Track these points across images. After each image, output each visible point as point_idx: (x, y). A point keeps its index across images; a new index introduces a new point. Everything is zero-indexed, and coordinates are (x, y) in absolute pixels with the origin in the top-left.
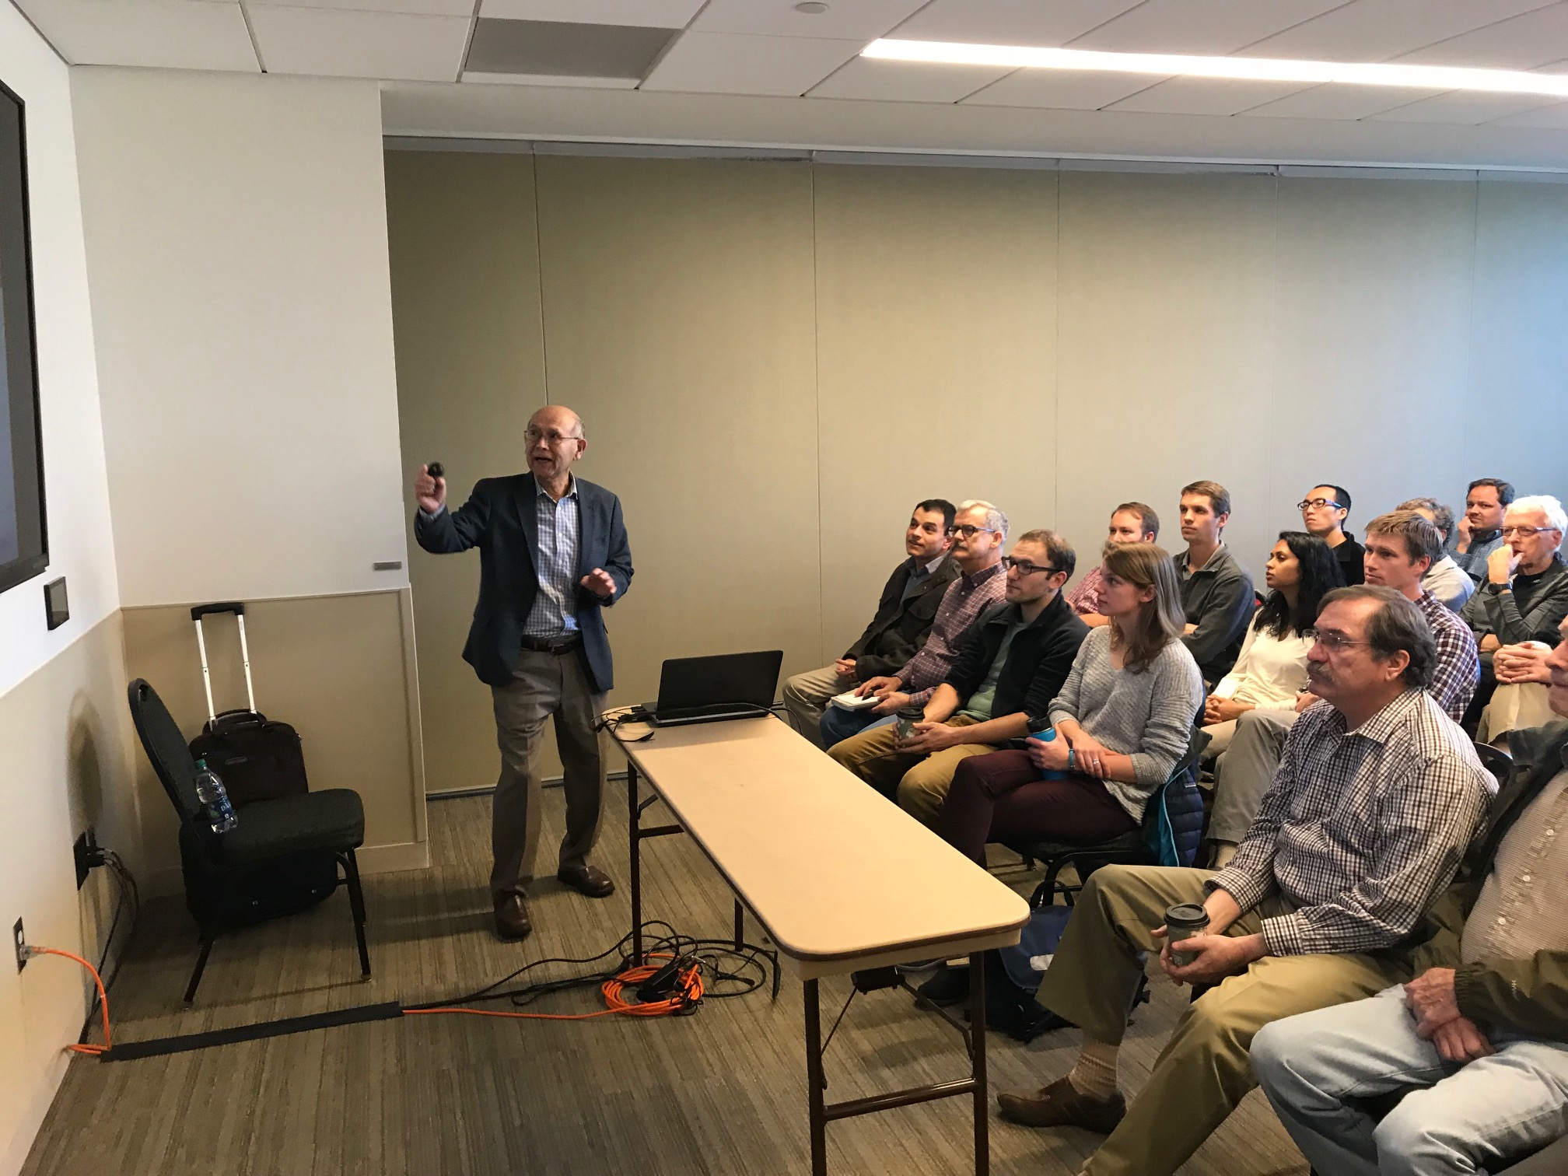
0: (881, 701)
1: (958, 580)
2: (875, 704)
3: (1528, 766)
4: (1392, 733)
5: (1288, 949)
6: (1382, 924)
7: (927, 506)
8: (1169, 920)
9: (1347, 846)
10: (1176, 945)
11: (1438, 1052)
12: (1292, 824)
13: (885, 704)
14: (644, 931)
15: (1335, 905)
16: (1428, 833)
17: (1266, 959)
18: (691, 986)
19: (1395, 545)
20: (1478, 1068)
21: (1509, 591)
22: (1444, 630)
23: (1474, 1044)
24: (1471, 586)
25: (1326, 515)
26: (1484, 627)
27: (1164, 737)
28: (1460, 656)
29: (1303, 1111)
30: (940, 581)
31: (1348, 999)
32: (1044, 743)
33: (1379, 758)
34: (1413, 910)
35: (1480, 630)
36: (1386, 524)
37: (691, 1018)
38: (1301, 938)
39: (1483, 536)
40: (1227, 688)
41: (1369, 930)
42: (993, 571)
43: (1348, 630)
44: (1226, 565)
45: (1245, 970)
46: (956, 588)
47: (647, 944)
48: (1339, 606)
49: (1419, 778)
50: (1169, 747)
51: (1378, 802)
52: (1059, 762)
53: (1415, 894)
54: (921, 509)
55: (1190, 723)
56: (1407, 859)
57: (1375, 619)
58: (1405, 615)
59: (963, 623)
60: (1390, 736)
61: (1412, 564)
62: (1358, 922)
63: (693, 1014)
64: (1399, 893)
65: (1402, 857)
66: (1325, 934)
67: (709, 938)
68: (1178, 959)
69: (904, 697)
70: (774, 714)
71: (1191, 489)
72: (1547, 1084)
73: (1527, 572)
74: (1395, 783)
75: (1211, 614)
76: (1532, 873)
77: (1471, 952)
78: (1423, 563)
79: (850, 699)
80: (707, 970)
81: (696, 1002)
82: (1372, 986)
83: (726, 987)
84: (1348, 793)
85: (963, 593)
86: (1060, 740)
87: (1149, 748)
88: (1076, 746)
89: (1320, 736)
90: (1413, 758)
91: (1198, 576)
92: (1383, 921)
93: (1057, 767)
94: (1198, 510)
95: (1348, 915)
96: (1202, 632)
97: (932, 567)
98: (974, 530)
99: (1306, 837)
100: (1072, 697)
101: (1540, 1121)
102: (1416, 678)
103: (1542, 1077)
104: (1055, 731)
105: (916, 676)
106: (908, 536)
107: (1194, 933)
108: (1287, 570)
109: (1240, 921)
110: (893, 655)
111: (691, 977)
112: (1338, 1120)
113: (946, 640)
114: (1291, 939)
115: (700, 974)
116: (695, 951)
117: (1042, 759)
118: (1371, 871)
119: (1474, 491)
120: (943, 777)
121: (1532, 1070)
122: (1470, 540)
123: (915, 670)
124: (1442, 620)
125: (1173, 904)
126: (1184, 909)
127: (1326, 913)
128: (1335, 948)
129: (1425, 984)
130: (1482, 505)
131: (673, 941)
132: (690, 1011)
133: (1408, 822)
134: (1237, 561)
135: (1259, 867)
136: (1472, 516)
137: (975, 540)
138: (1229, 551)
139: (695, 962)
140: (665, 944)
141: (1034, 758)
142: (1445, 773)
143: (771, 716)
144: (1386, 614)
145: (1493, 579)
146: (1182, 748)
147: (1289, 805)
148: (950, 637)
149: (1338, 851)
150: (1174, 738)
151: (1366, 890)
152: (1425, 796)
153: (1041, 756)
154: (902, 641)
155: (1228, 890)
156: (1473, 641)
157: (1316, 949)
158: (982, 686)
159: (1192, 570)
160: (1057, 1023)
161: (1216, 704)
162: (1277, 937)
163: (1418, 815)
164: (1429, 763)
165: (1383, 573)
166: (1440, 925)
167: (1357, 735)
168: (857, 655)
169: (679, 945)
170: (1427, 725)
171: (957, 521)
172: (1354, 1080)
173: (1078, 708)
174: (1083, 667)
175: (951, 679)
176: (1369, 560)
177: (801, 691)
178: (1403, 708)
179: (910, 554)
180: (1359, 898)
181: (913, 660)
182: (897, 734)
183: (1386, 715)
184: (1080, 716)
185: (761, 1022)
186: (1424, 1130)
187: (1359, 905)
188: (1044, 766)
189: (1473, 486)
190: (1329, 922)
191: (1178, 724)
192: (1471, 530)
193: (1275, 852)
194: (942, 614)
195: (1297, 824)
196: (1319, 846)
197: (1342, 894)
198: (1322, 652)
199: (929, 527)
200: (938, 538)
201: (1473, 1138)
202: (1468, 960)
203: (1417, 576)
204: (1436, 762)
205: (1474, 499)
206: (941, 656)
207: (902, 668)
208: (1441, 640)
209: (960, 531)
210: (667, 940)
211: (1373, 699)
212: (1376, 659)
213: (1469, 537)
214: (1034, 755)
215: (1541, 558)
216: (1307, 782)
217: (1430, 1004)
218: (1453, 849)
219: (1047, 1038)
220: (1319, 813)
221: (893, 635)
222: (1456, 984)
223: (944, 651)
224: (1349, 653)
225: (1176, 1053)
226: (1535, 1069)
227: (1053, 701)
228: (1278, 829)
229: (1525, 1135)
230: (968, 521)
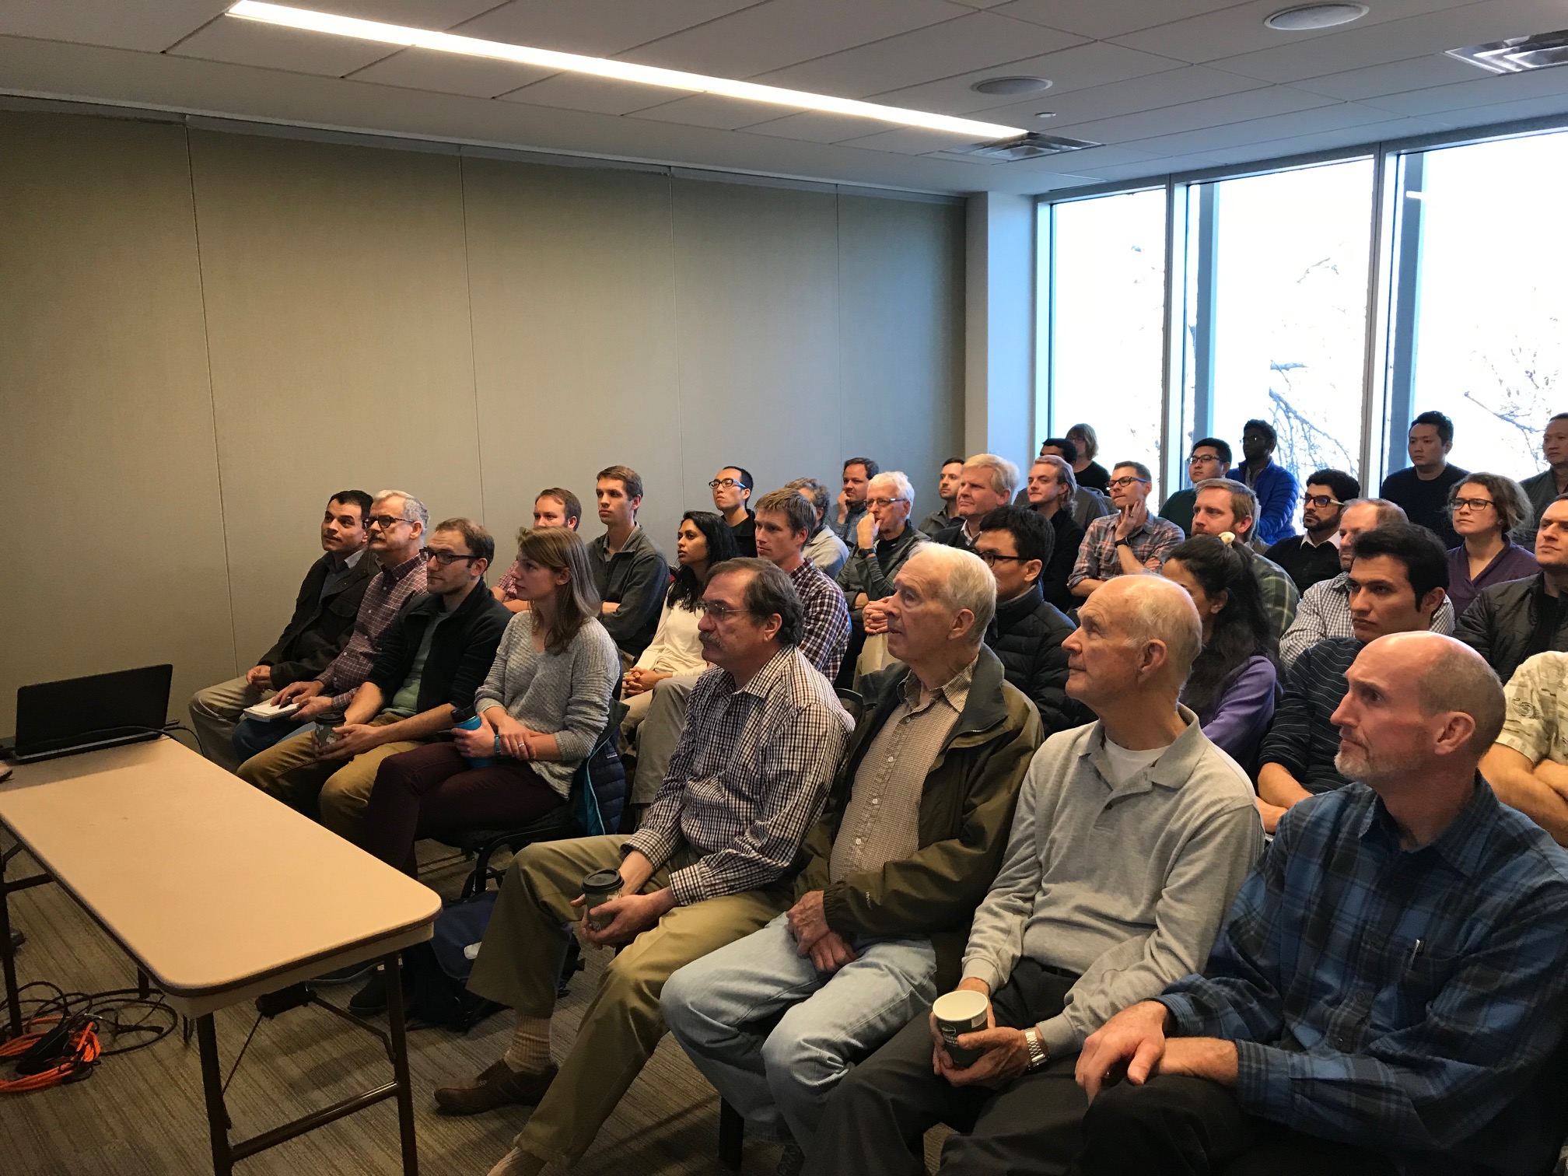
0: (300, 707)
1: (380, 575)
2: (294, 712)
3: (874, 705)
4: (771, 688)
5: (693, 897)
6: (769, 861)
7: (342, 498)
8: (587, 889)
9: (739, 794)
10: (593, 911)
11: (814, 966)
12: (694, 781)
13: (305, 710)
14: (24, 995)
15: (730, 850)
16: (802, 772)
17: (674, 910)
18: (84, 1047)
19: (779, 520)
20: (844, 975)
21: (874, 555)
22: (821, 591)
23: (841, 954)
24: (846, 551)
25: (733, 494)
26: (857, 587)
27: (585, 713)
28: (834, 614)
29: (707, 1045)
30: (362, 575)
31: (744, 934)
32: (469, 732)
33: (762, 712)
34: (793, 844)
35: (854, 590)
36: (771, 501)
37: (86, 1083)
38: (703, 885)
39: (857, 508)
40: (648, 660)
41: (759, 868)
42: (414, 563)
43: (730, 601)
44: (642, 546)
45: (655, 924)
46: (378, 583)
47: (27, 1010)
48: (722, 579)
49: (792, 726)
50: (590, 722)
51: (762, 751)
52: (486, 749)
53: (793, 830)
54: (335, 502)
55: (608, 697)
56: (787, 799)
57: (751, 588)
58: (775, 582)
59: (387, 620)
60: (769, 691)
61: (794, 536)
62: (750, 862)
63: (88, 1078)
64: (781, 831)
65: (783, 798)
66: (723, 878)
67: (107, 990)
68: (596, 924)
69: (326, 701)
70: (167, 734)
71: (605, 474)
72: (897, 977)
73: (887, 538)
74: (775, 732)
75: (632, 592)
76: (879, 796)
77: (836, 875)
78: (803, 534)
79: (266, 709)
80: (105, 1026)
81: (91, 1064)
82: (762, 917)
83: (129, 1040)
84: (738, 746)
85: (385, 588)
86: (485, 727)
87: (572, 726)
88: (501, 731)
89: (715, 698)
90: (788, 709)
91: (618, 556)
92: (770, 858)
93: (485, 755)
94: (613, 493)
95: (741, 857)
96: (624, 610)
97: (351, 562)
98: (392, 520)
99: (706, 791)
100: (498, 684)
101: (893, 1011)
102: (787, 639)
103: (892, 972)
104: (481, 719)
105: (339, 678)
106: (323, 531)
107: (609, 897)
108: (697, 546)
109: (653, 878)
111: (84, 1038)
112: (738, 1047)
113: (370, 639)
114: (695, 888)
115: (96, 1032)
116: (88, 1009)
117: (469, 749)
118: (760, 815)
119: (848, 469)
120: (367, 780)
121: (884, 968)
122: (847, 512)
123: (337, 671)
124: (819, 583)
125: (592, 872)
126: (599, 876)
127: (724, 859)
128: (733, 890)
129: (802, 908)
130: (855, 481)
131: (61, 1001)
132: (84, 1075)
133: (786, 766)
134: (652, 542)
135: (668, 825)
136: (848, 491)
137: (393, 531)
138: (645, 531)
139: (90, 1019)
140: (52, 1006)
142: (813, 719)
143: (164, 737)
144: (760, 583)
145: (862, 546)
146: (602, 721)
147: (692, 763)
148: (373, 635)
149: (733, 801)
150: (594, 713)
151: (757, 833)
152: (798, 742)
153: (468, 746)
154: (323, 642)
155: (641, 851)
156: (844, 600)
157: (716, 893)
158: (407, 681)
159: (612, 552)
161: (638, 675)
162: (683, 888)
163: (793, 759)
164: (800, 711)
165: (769, 545)
166: (811, 852)
167: (743, 693)
168: (272, 661)
169: (67, 1005)
170: (798, 678)
171: (373, 512)
172: (748, 1007)
173: (504, 694)
174: (507, 653)
175: (373, 677)
176: (760, 534)
177: (211, 706)
178: (779, 665)
179: (326, 549)
180: (750, 840)
182: (317, 741)
183: (766, 672)
184: (507, 701)
185: (172, 1071)
186: (800, 1039)
187: (749, 847)
188: (471, 755)
189: (847, 464)
190: (726, 867)
191: (597, 699)
192: (848, 503)
193: (681, 810)
194: (364, 613)
195: (699, 780)
196: (717, 798)
197: (736, 839)
198: (710, 622)
199: (345, 520)
200: (356, 531)
201: (840, 1036)
202: (835, 879)
203: (798, 546)
204: (805, 710)
205: (849, 476)
206: (365, 655)
207: (324, 670)
208: (819, 601)
210: (54, 1001)
212: (755, 624)
213: (846, 509)
214: (460, 744)
215: (896, 523)
216: (706, 741)
217: (806, 925)
218: (822, 785)
220: (716, 768)
221: (314, 637)
222: (825, 903)
223: (368, 650)
224: (732, 620)
225: (597, 1014)
226: (886, 967)
227: (480, 689)
228: (683, 787)
229: (881, 1026)
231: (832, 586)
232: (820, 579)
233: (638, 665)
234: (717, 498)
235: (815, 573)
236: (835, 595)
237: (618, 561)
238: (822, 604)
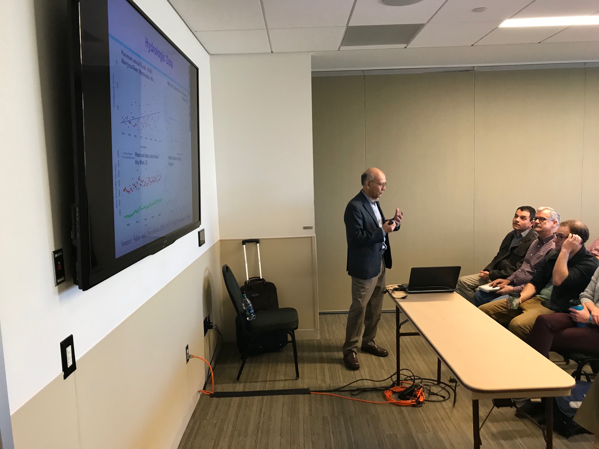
0: (501, 289)
2: (498, 290)
7: (522, 209)
13: (502, 290)
14: (401, 372)
18: (420, 396)
30: (528, 240)
32: (578, 311)
37: (419, 408)
46: (535, 244)
47: (402, 377)
52: (586, 320)
54: (519, 210)
63: (420, 407)
67: (427, 378)
69: (511, 288)
79: (487, 287)
80: (426, 390)
81: (422, 403)
83: (434, 398)
85: (539, 246)
86: (585, 310)
88: (593, 313)
93: (584, 322)
97: (524, 234)
98: (545, 219)
100: (591, 292)
104: (583, 306)
105: (517, 280)
106: (513, 222)
110: (505, 270)
111: (420, 392)
113: (531, 266)
115: (423, 392)
116: (421, 382)
117: (577, 318)
120: (530, 323)
123: (516, 277)
131: (413, 378)
132: (419, 406)
137: (545, 223)
139: (421, 387)
140: (409, 378)
141: (572, 317)
148: (533, 264)
153: (576, 317)
154: (509, 264)
160: (582, 431)
168: (489, 269)
169: (415, 379)
171: (536, 215)
175: (532, 282)
177: (465, 283)
179: (514, 228)
181: (515, 273)
185: (449, 414)
188: (578, 321)
194: (529, 255)
199: (523, 218)
200: (527, 222)
206: (528, 272)
209: (538, 220)
214: (573, 316)
219: (577, 437)
221: (506, 262)
223: (530, 270)
227: (582, 293)
230: (542, 216)
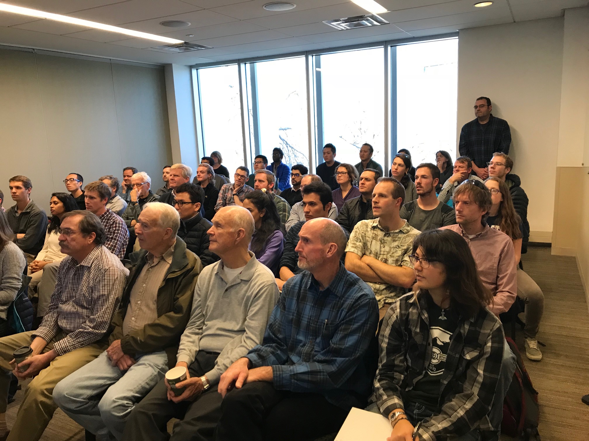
3: (136, 265)
4: (93, 262)
5: (65, 351)
6: (97, 331)
8: (15, 356)
9: (83, 307)
10: (19, 365)
11: (119, 369)
12: (62, 304)
15: (80, 330)
16: (109, 294)
17: (57, 358)
19: (95, 194)
20: (131, 370)
21: (138, 204)
22: (115, 222)
23: (130, 362)
25: (75, 185)
26: (131, 218)
27: (11, 282)
28: (121, 230)
29: (75, 409)
31: (88, 362)
33: (89, 272)
34: (107, 323)
35: (130, 219)
36: (91, 187)
38: (69, 346)
40: (41, 257)
41: (93, 335)
43: (72, 228)
44: (33, 208)
45: (49, 365)
48: (68, 219)
49: (103, 277)
50: (13, 286)
51: (91, 288)
53: (107, 317)
55: (21, 274)
56: (103, 306)
57: (82, 222)
58: (92, 220)
60: (92, 264)
61: (101, 201)
62: (89, 333)
64: (102, 318)
65: (101, 306)
66: (78, 341)
68: (22, 370)
71: (13, 179)
72: (152, 367)
73: (142, 198)
74: (95, 280)
75: (31, 228)
76: (141, 300)
77: (126, 331)
78: (106, 200)
82: (96, 354)
84: (80, 287)
87: (5, 288)
89: (69, 269)
90: (101, 270)
91: (22, 214)
92: (98, 330)
94: (18, 188)
95: (85, 332)
96: (27, 236)
99: (67, 307)
101: (151, 380)
102: (98, 242)
103: (150, 365)
107: (26, 358)
108: (59, 207)
112: (89, 407)
114: (66, 347)
118: (92, 314)
119: (125, 172)
121: (147, 364)
122: (126, 189)
124: (114, 218)
125: (17, 348)
126: (21, 350)
127: (78, 334)
128: (82, 345)
129: (112, 347)
130: (128, 176)
133: (101, 293)
134: (38, 207)
135: (52, 324)
136: (125, 180)
138: (34, 202)
142: (111, 273)
144: (85, 220)
145: (133, 201)
146: (19, 285)
147: (61, 297)
149: (80, 310)
150: (15, 282)
151: (91, 321)
152: (106, 282)
155: (40, 337)
156: (125, 224)
157: (76, 348)
159: (19, 212)
161: (37, 263)
162: (60, 348)
163: (104, 290)
164: (106, 270)
165: (90, 204)
166: (114, 325)
167: (81, 265)
170: (104, 257)
172: (92, 390)
176: (86, 200)
178: (95, 253)
180: (88, 324)
183: (90, 256)
186: (114, 398)
187: (88, 327)
189: (124, 170)
190: (79, 337)
191: (16, 276)
192: (126, 185)
193: (58, 316)
195: (64, 303)
196: (73, 309)
197: (82, 325)
198: (64, 237)
201: (130, 394)
202: (125, 334)
203: (104, 205)
204: (108, 270)
205: (126, 175)
208: (114, 225)
211: (85, 251)
212: (84, 237)
213: (126, 188)
216: (66, 286)
217: (114, 354)
218: (117, 299)
220: (71, 297)
222: (121, 344)
224: (74, 236)
226: (148, 364)
228: (57, 307)
229: (147, 387)
231: (119, 219)
232: (114, 217)
233: (36, 259)
234: (68, 187)
235: (111, 214)
236: (121, 222)
237: (22, 216)
238: (116, 227)
